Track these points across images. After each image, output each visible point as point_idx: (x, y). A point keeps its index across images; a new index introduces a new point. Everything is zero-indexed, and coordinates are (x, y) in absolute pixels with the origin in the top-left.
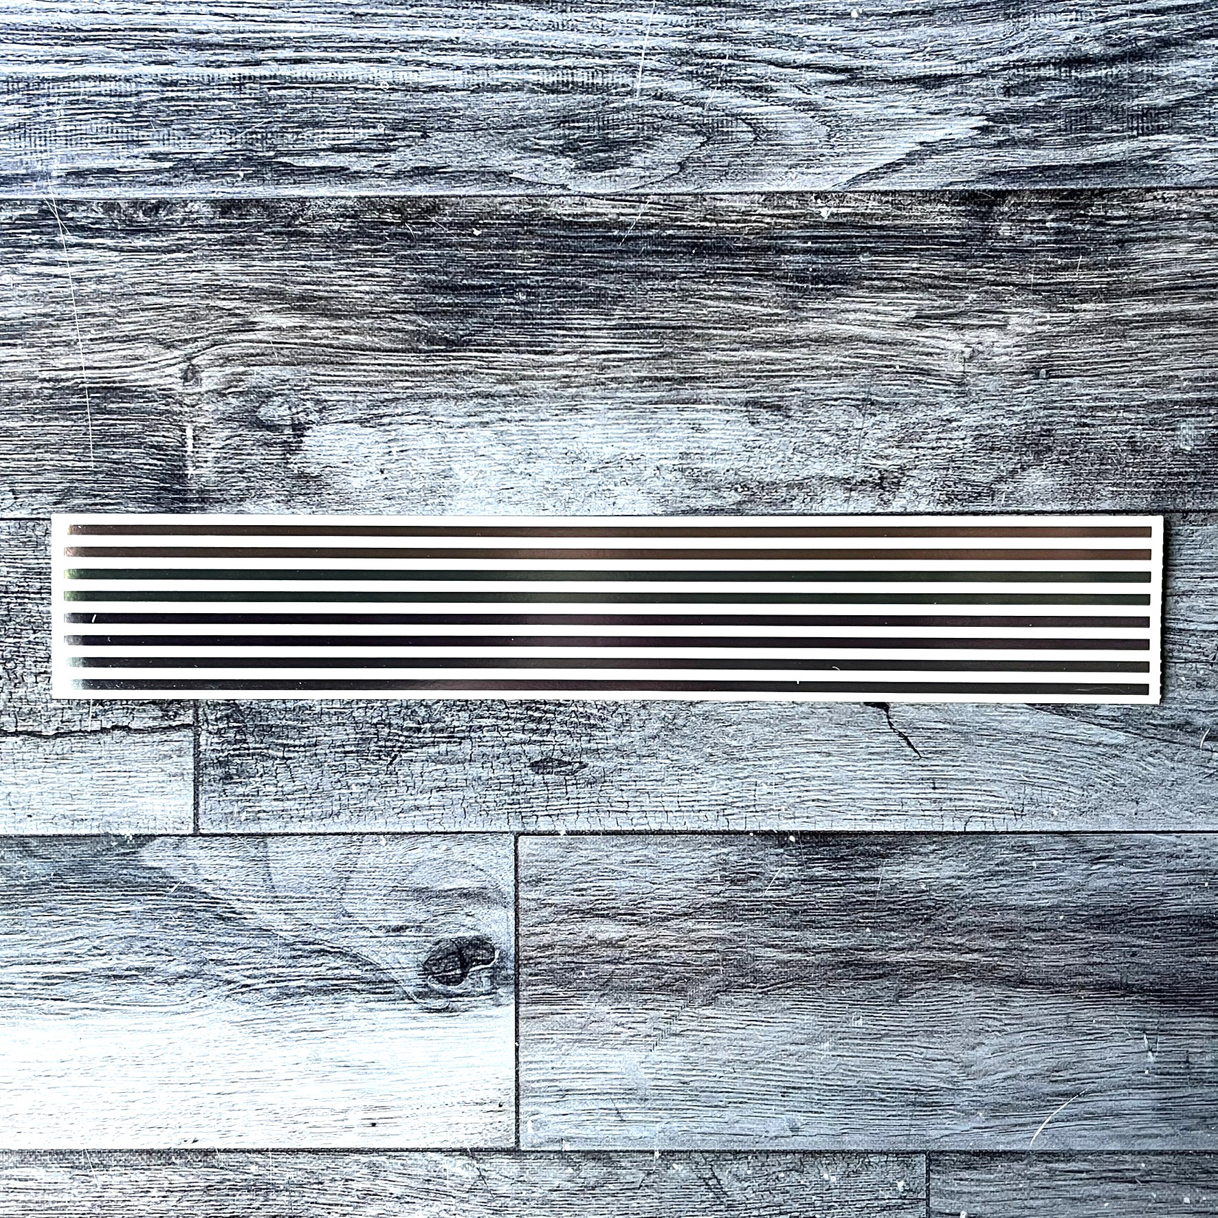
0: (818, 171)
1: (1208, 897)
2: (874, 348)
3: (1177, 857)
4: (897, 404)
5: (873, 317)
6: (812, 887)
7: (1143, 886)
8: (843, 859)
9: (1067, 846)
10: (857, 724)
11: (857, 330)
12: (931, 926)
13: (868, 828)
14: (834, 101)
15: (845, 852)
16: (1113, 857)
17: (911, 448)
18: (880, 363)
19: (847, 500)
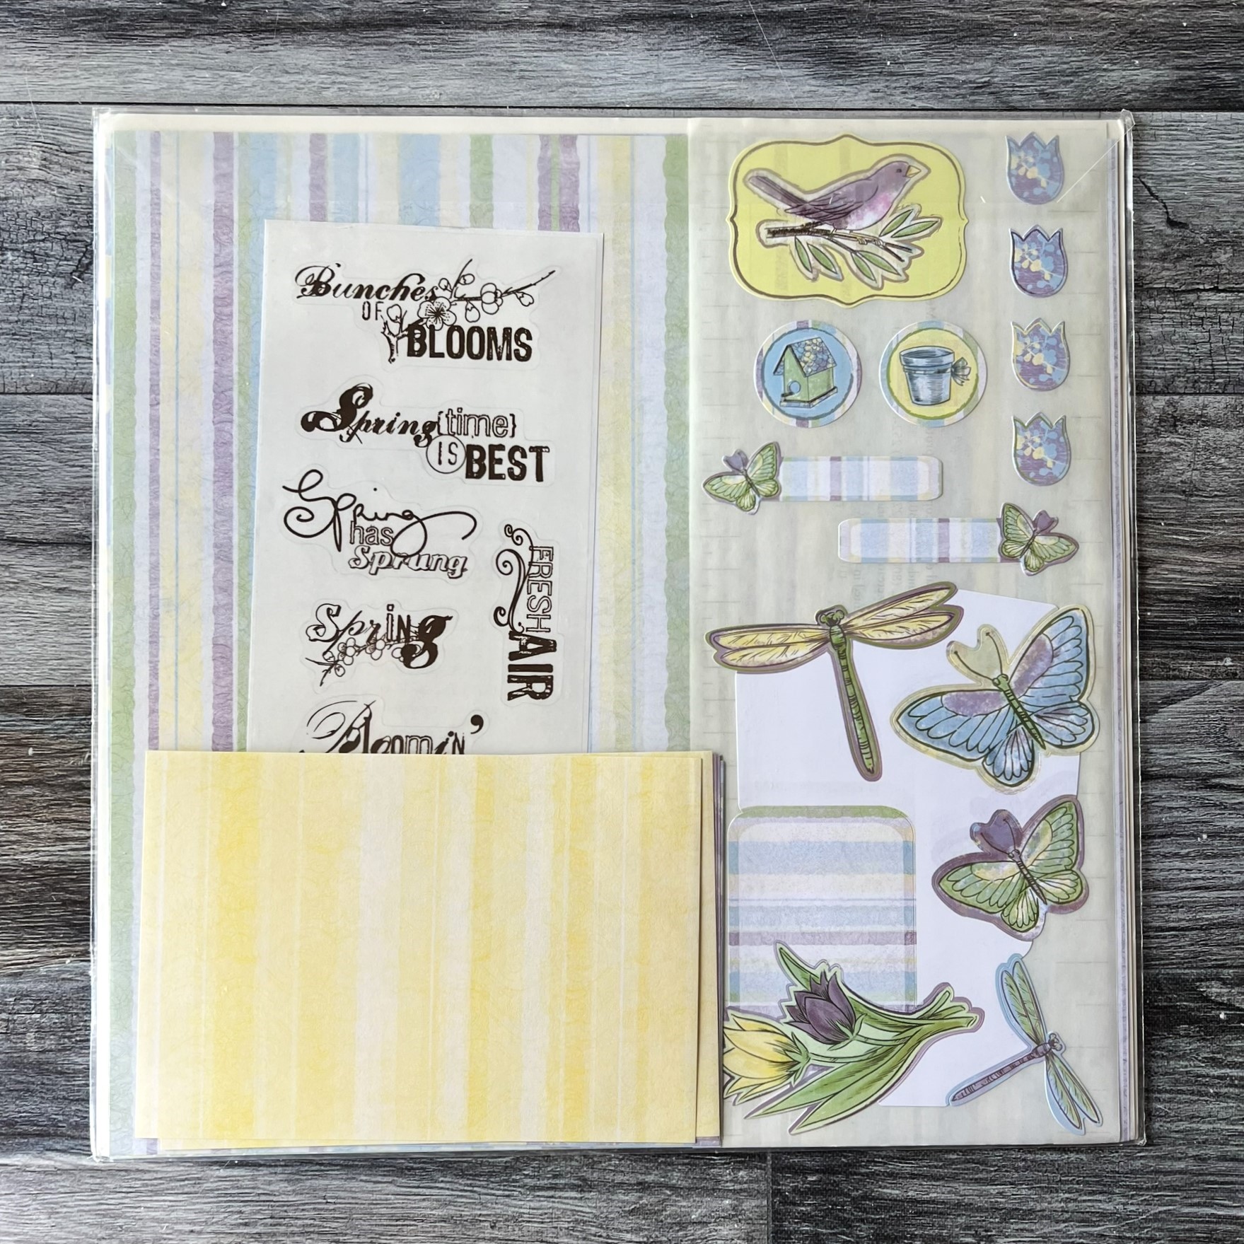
0: (1235, 698)
1: (886, 52)
2: (1183, 540)
3: (914, 87)
4: (1162, 491)
5: (1185, 568)
6: (1234, 62)
7: (944, 62)
8: (1207, 87)
9: (1010, 98)
10: (1194, 207)
11: (1198, 557)
12: (1130, 27)
13: (1187, 113)
14: (1222, 760)
15: (1205, 93)
16: (971, 88)
17: (1151, 453)
18: (1178, 528)
19: (1205, 406)
